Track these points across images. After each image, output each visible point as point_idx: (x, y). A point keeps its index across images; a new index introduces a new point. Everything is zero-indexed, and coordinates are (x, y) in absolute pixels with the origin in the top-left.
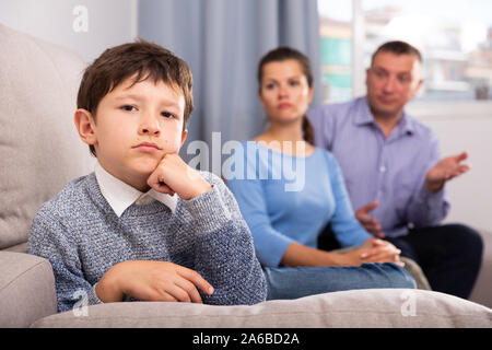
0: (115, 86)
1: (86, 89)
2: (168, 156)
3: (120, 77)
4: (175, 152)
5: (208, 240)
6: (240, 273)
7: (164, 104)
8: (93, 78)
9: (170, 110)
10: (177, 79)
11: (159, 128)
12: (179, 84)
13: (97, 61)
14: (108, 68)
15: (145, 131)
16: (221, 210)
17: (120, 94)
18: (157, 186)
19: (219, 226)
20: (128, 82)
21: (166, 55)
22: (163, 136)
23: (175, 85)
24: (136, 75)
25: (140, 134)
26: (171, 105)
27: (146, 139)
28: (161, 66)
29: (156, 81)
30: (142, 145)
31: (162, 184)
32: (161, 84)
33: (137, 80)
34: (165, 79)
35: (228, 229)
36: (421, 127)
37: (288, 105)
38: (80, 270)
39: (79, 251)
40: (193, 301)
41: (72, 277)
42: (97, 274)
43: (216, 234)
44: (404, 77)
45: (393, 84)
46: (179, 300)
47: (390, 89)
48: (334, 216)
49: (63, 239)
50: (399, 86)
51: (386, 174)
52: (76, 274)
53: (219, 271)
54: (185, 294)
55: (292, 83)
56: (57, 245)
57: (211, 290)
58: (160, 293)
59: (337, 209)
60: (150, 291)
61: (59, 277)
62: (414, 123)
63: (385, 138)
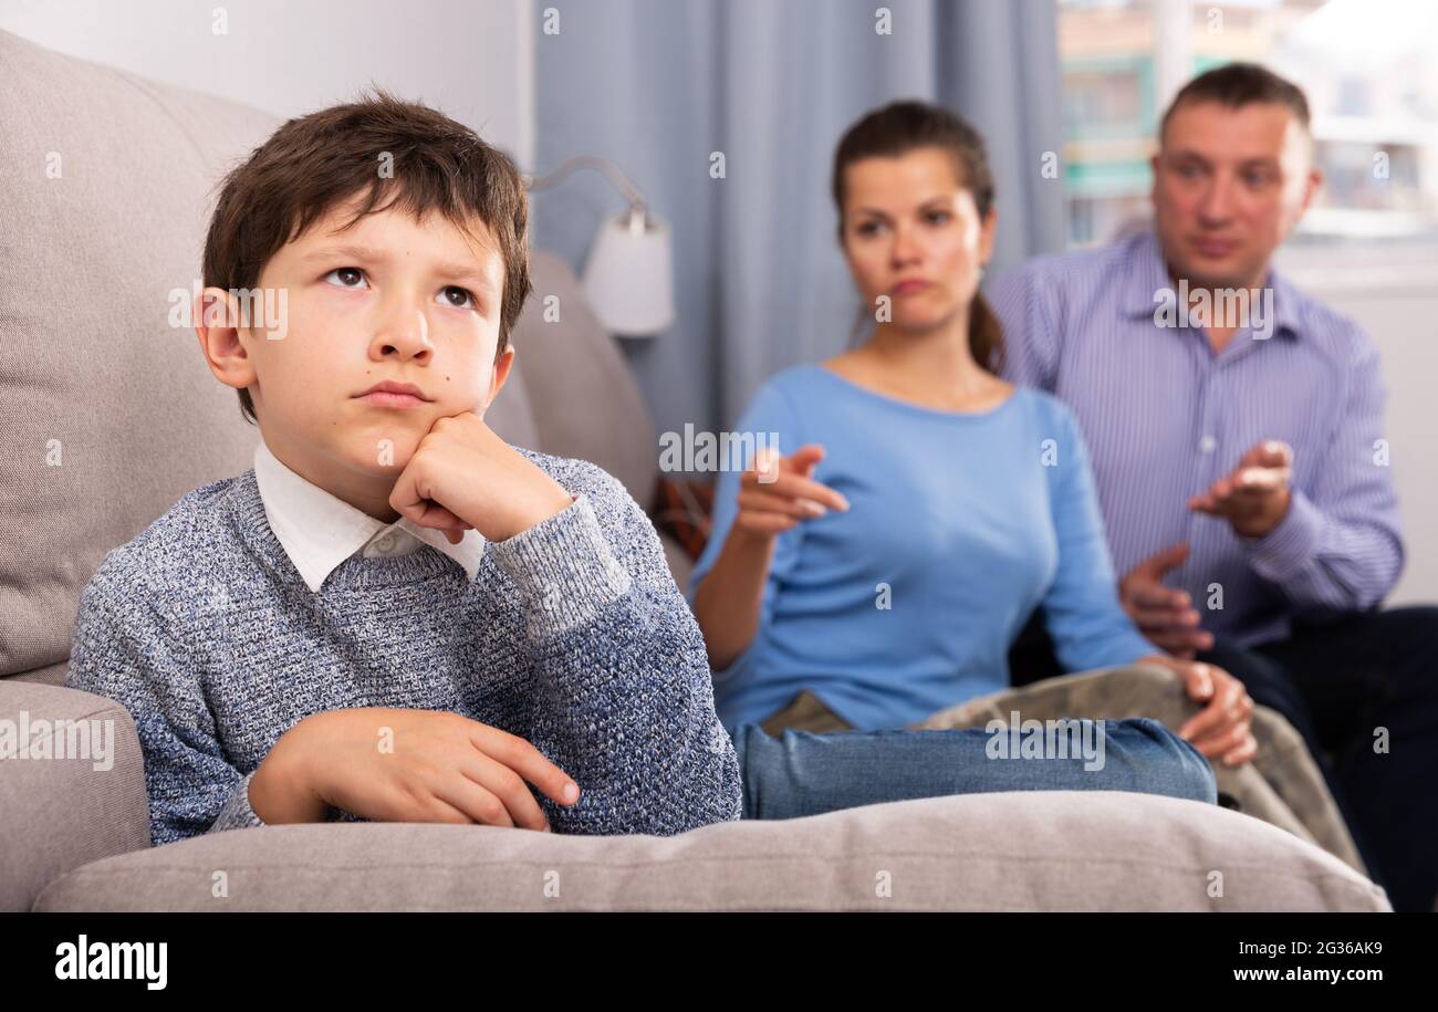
0: (306, 223)
1: (225, 238)
2: (446, 423)
3: (318, 201)
4: (471, 411)
5: (560, 654)
6: (653, 745)
7: (440, 272)
8: (248, 200)
9: (465, 283)
10: (482, 205)
11: (427, 343)
12: (487, 222)
13: (260, 153)
14: (285, 173)
15: (388, 350)
16: (597, 566)
17: (320, 243)
18: (416, 513)
19: (589, 613)
20: (342, 213)
21: (452, 138)
22: (440, 363)
23: (475, 223)
24: (364, 193)
25: (373, 359)
26: (467, 273)
27: (390, 372)
28: (434, 169)
29: (419, 211)
30: (377, 390)
31: (430, 504)
32: (435, 218)
33: (369, 208)
34: (446, 206)
35: (618, 620)
36: (1326, 316)
37: (921, 285)
38: (213, 736)
39: (206, 688)
40: (518, 823)
41: (192, 756)
42: (257, 752)
43: (582, 634)
44: (1259, 172)
45: (1226, 197)
46: (476, 821)
47: (1217, 210)
48: (1053, 590)
49: (159, 653)
50: (1247, 200)
51: (1216, 456)
52: (200, 749)
53: (592, 741)
54: (493, 804)
55: (933, 216)
56: (144, 670)
57: (570, 792)
58: (420, 801)
59: (1062, 569)
60: (391, 794)
61: (154, 758)
62: (1304, 308)
63: (1213, 354)
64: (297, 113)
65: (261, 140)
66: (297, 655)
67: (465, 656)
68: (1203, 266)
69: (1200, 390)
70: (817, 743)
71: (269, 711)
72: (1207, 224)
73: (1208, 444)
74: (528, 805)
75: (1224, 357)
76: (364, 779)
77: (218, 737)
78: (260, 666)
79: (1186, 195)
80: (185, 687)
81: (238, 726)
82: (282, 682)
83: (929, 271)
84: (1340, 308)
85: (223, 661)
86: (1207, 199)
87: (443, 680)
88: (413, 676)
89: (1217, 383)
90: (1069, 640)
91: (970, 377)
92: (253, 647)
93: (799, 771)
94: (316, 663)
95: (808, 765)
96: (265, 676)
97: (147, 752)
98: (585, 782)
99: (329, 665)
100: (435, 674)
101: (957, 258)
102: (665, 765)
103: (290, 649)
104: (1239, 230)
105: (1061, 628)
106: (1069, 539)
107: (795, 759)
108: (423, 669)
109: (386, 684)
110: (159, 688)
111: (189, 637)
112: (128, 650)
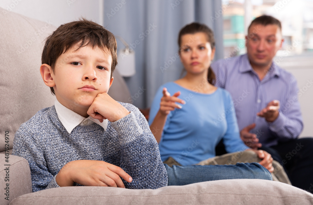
0: (67, 49)
1: (48, 51)
2: (100, 95)
3: (70, 44)
4: (105, 92)
5: (127, 148)
6: (149, 169)
7: (98, 61)
8: (53, 44)
9: (102, 64)
10: (107, 44)
11: (96, 77)
12: (108, 48)
13: (55, 33)
14: (62, 37)
15: (87, 78)
16: (136, 127)
17: (70, 54)
18: (93, 115)
19: (134, 138)
20: (76, 47)
21: (100, 29)
22: (98, 81)
23: (106, 49)
24: (81, 42)
25: (83, 80)
26: (103, 61)
27: (87, 83)
28: (96, 36)
29: (93, 46)
30: (84, 87)
31: (97, 113)
32: (97, 48)
33: (82, 45)
34: (99, 45)
35: (140, 140)
36: (285, 72)
37: (198, 63)
38: (46, 166)
39: (45, 155)
40: (118, 186)
41: (41, 171)
42: (56, 170)
43: (132, 143)
44: (271, 39)
45: (263, 45)
46: (109, 186)
47: (261, 48)
48: (226, 134)
49: (34, 147)
50: (268, 46)
51: (261, 104)
52: (43, 169)
53: (135, 168)
54: (113, 182)
55: (201, 48)
56: (31, 151)
57: (130, 179)
58: (96, 181)
59: (228, 130)
60: (90, 180)
61: (33, 171)
62: (280, 70)
63: (260, 81)
64: (63, 23)
65: (55, 30)
66: (65, 148)
67: (104, 148)
68: (258, 61)
69: (257, 89)
70: (181, 168)
71: (59, 161)
72: (259, 51)
73: (259, 101)
74: (121, 182)
75: (263, 81)
76: (83, 176)
77: (47, 167)
78: (57, 150)
79: (254, 45)
80: (40, 155)
81: (52, 164)
82: (62, 154)
83: (200, 60)
84: (288, 71)
85: (49, 149)
86: (259, 46)
87: (99, 154)
88: (92, 153)
89: (261, 88)
90: (229, 146)
91: (208, 86)
92: (55, 146)
93: (177, 174)
94: (70, 150)
95: (179, 173)
96: (58, 153)
97: (31, 170)
98: (133, 177)
99: (73, 150)
100: (97, 152)
101: (206, 58)
102: (152, 173)
103: (64, 146)
104: (266, 53)
105: (227, 143)
106: (229, 123)
107: (176, 172)
108: (94, 151)
109: (86, 155)
110: (34, 155)
111: (41, 144)
112: (27, 146)
